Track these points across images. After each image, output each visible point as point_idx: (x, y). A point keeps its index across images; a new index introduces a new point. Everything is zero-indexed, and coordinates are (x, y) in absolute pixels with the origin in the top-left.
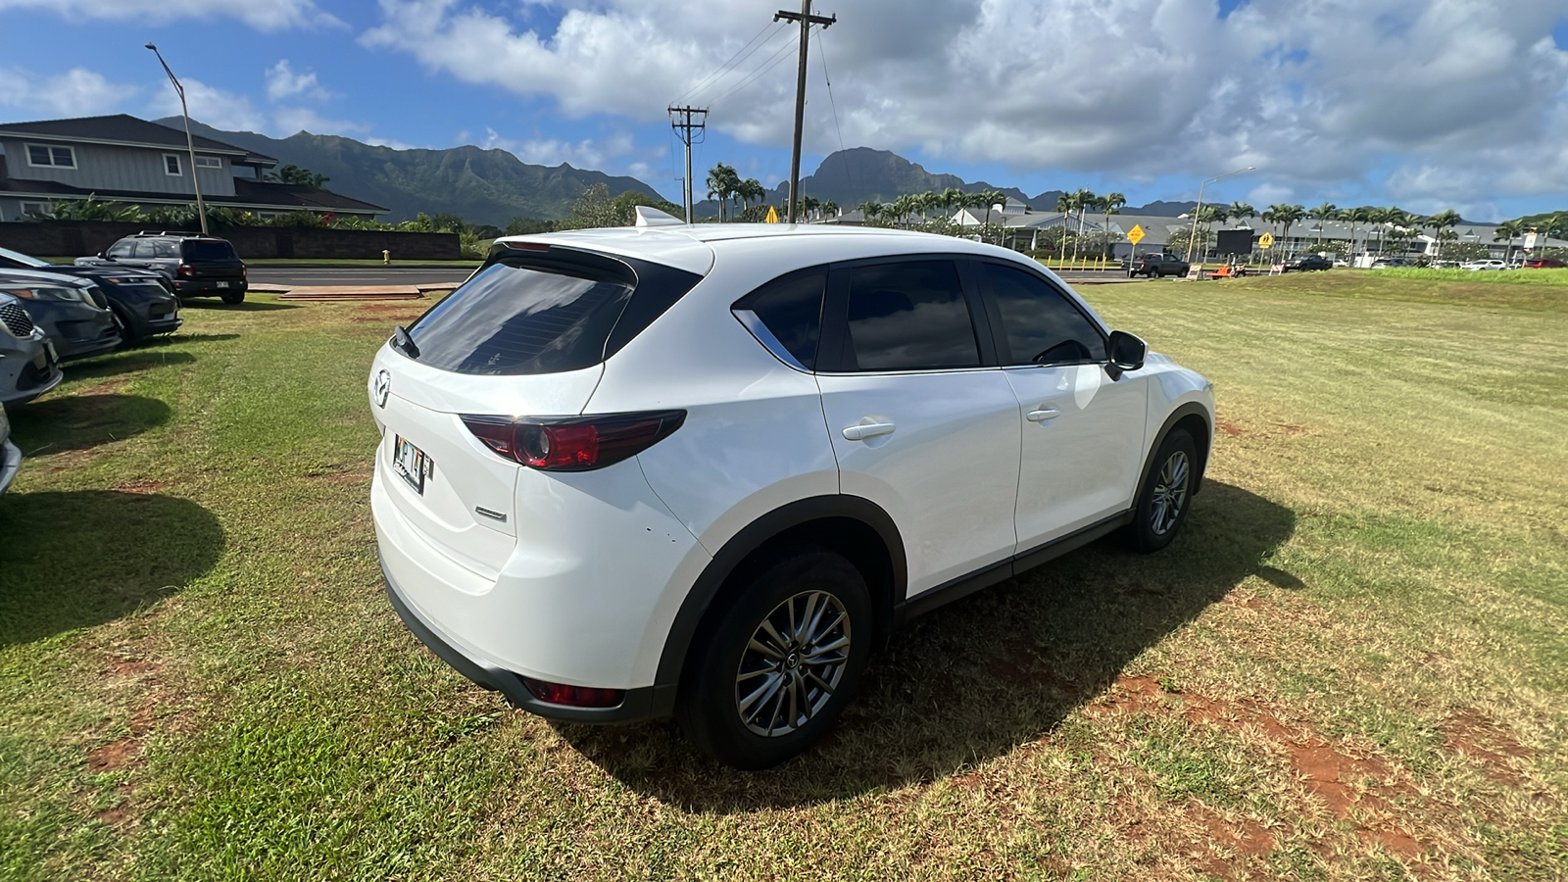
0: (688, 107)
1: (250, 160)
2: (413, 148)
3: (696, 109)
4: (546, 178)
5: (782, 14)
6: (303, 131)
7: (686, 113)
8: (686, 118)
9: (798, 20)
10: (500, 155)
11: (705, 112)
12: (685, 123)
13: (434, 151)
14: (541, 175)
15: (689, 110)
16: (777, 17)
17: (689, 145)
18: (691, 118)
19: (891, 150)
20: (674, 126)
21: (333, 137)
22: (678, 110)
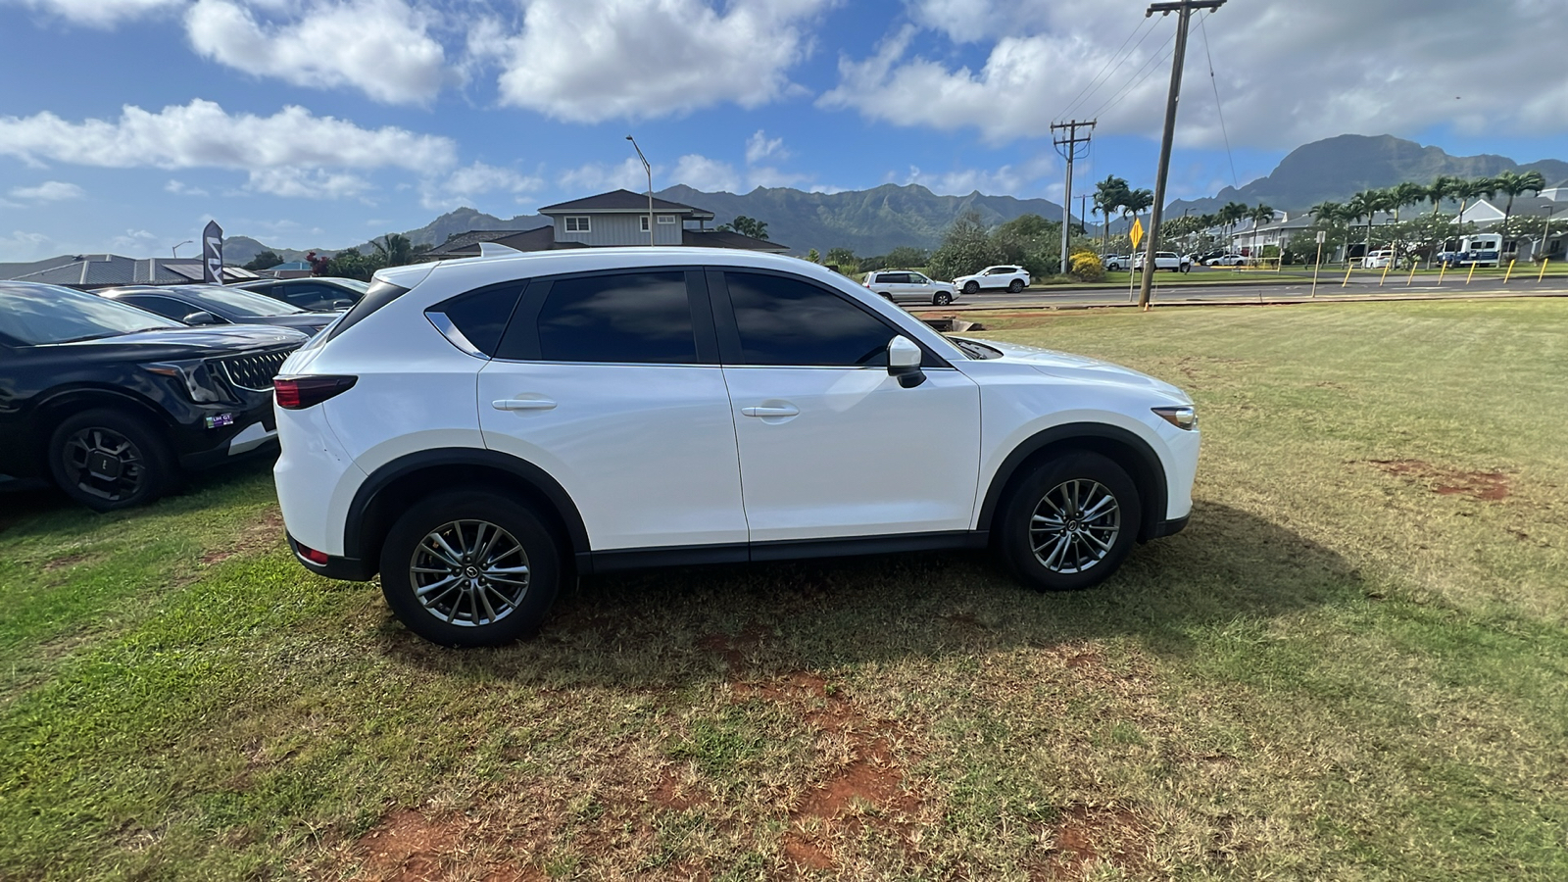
0: (1073, 121)
1: (695, 215)
2: (841, 191)
3: (1082, 122)
4: (956, 207)
5: (1156, 8)
6: (760, 187)
7: (1070, 128)
8: (1070, 133)
9: (1176, 9)
10: (915, 189)
11: (1093, 124)
12: (1068, 138)
13: (859, 192)
14: (951, 204)
15: (1073, 125)
16: (1150, 12)
17: (1070, 161)
18: (1075, 133)
19: (1390, 134)
20: (1055, 143)
21: (781, 188)
22: (1061, 126)
